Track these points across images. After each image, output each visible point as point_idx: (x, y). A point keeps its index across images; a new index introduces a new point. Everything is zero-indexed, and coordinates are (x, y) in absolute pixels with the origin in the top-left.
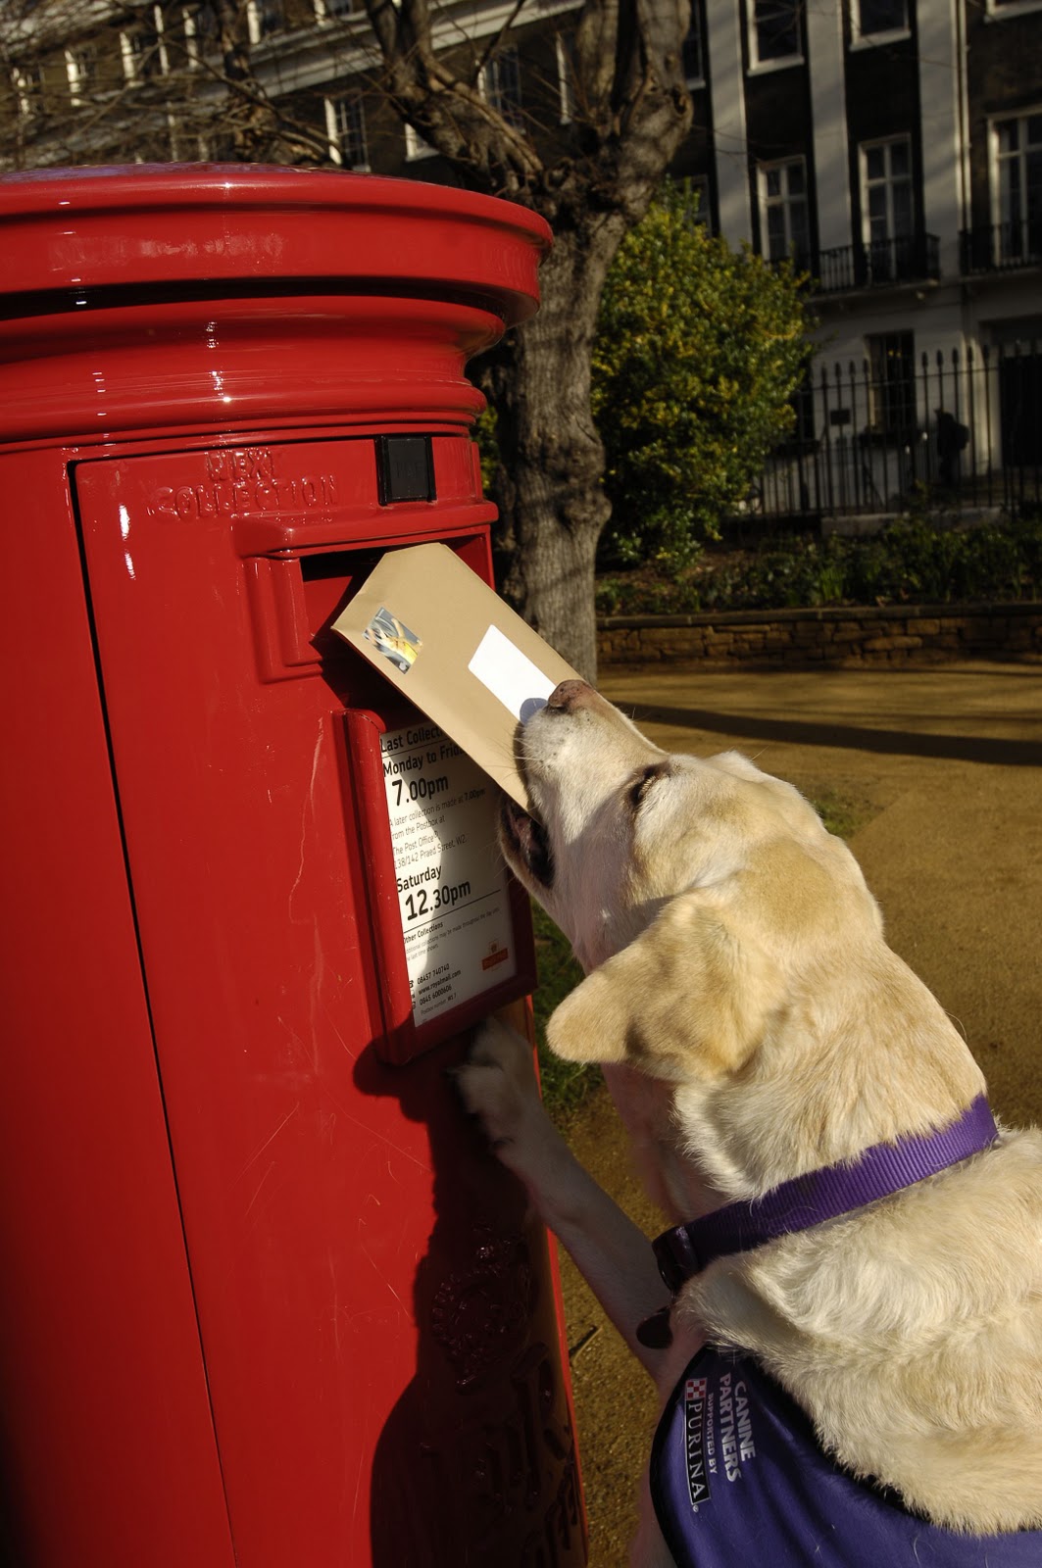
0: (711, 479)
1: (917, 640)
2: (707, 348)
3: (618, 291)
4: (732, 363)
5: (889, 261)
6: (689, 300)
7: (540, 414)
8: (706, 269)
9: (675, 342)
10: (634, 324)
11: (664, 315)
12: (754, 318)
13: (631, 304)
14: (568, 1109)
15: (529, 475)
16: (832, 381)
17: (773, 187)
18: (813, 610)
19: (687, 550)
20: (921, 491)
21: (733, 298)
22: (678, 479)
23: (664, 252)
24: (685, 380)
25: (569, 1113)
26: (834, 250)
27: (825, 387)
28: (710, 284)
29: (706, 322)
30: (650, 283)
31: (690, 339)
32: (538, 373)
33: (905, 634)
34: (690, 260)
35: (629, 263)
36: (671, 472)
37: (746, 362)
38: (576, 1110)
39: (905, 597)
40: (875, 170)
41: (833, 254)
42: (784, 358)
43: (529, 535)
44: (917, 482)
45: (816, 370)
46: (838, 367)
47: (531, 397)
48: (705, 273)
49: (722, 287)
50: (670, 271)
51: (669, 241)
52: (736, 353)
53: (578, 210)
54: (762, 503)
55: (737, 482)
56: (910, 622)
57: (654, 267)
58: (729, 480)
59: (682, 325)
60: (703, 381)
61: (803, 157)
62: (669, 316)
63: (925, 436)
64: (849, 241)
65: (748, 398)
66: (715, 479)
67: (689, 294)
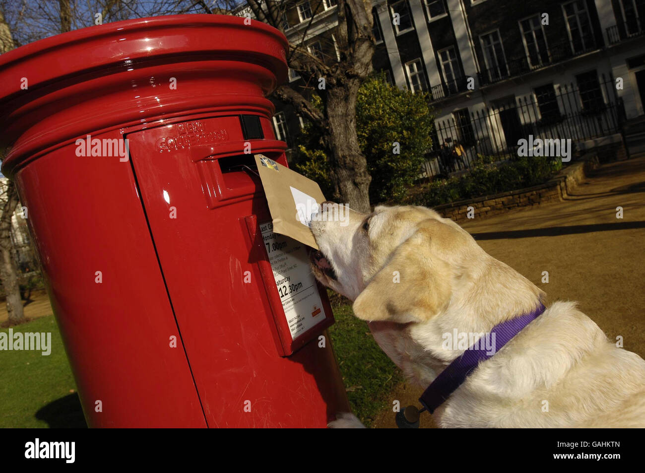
0: (406, 165)
1: (489, 208)
2: (397, 122)
3: (364, 109)
4: (407, 125)
5: (455, 86)
6: (388, 108)
7: (341, 149)
8: (393, 96)
9: (386, 122)
10: (372, 118)
11: (381, 114)
12: (412, 109)
13: (369, 112)
14: (387, 394)
15: (341, 171)
16: (442, 127)
17: (412, 70)
18: (450, 204)
19: (403, 192)
20: (480, 158)
21: (403, 104)
22: (395, 167)
23: (377, 93)
24: (392, 134)
25: (387, 395)
26: (436, 86)
27: (440, 129)
28: (395, 101)
29: (396, 114)
30: (374, 104)
31: (391, 120)
32: (338, 136)
33: (484, 207)
34: (386, 94)
35: (366, 99)
36: (392, 165)
37: (411, 125)
38: (390, 393)
39: (482, 194)
40: (445, 58)
41: (435, 87)
42: (425, 121)
43: (344, 192)
44: (478, 155)
45: (437, 125)
46: (444, 122)
47: (337, 144)
48: (392, 98)
49: (399, 101)
50: (380, 99)
51: (379, 90)
52: (407, 122)
53: (343, 79)
54: (427, 173)
55: (416, 166)
56: (484, 202)
57: (375, 99)
58: (413, 165)
59: (387, 116)
60: (398, 133)
61: (420, 59)
62: (382, 114)
63: (478, 142)
64: (440, 82)
65: (415, 136)
66: (408, 165)
67: (388, 105)
